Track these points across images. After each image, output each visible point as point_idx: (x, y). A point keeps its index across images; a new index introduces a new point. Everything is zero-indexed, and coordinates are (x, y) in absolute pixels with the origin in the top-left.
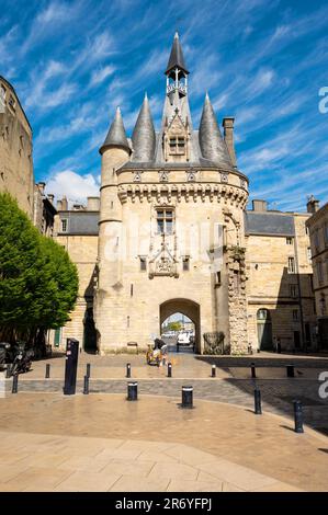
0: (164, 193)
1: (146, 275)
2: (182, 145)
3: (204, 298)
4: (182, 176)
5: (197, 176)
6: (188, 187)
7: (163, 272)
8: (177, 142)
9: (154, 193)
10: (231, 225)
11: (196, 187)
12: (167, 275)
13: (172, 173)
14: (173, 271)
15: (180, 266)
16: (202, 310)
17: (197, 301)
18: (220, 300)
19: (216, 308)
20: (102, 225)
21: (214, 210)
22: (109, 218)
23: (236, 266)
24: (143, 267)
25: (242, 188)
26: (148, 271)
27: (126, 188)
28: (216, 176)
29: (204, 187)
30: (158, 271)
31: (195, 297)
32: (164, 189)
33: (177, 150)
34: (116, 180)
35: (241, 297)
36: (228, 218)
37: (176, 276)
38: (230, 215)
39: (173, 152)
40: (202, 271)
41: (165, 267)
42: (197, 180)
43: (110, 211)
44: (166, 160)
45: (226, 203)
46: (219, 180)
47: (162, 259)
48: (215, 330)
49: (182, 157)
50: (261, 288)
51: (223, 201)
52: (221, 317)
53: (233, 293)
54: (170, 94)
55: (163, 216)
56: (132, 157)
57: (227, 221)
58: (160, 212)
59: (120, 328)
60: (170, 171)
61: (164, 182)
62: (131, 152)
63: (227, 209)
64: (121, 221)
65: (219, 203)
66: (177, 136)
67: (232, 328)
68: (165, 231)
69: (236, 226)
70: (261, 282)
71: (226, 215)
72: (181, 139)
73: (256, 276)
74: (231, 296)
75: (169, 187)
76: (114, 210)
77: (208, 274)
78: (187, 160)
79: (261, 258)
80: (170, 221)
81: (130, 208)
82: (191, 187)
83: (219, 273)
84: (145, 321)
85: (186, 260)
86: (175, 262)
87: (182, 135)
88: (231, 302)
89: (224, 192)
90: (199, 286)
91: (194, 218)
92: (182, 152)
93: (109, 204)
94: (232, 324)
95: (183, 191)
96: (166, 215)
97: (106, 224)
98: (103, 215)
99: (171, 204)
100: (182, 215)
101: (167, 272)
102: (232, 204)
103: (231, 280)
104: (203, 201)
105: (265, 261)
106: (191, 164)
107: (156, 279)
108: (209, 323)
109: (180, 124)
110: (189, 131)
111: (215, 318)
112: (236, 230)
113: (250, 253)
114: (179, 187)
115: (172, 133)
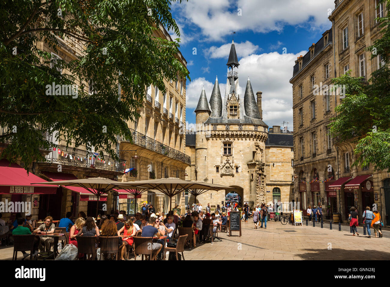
0: (228, 136)
1: (219, 175)
2: (236, 110)
3: (245, 185)
4: (236, 128)
5: (243, 127)
6: (239, 133)
7: (227, 173)
8: (233, 108)
9: (223, 135)
10: (259, 151)
11: (243, 133)
12: (229, 175)
13: (231, 126)
14: (231, 173)
15: (234, 171)
16: (244, 191)
17: (242, 187)
18: (253, 187)
19: (251, 190)
20: (198, 150)
21: (251, 144)
22: (201, 147)
23: (260, 172)
24: (218, 171)
25: (265, 132)
26: (220, 173)
28: (252, 128)
29: (246, 133)
30: (225, 173)
31: (241, 185)
32: (228, 133)
33: (233, 113)
35: (262, 186)
37: (233, 176)
38: (258, 146)
39: (232, 114)
40: (244, 173)
41: (228, 171)
42: (243, 130)
43: (201, 144)
44: (228, 118)
45: (257, 140)
46: (254, 130)
47: (226, 167)
48: (250, 200)
49: (236, 116)
50: (276, 176)
51: (255, 139)
52: (253, 194)
53: (258, 184)
54: (229, 78)
55: (226, 146)
56: (211, 115)
57: (257, 149)
58: (225, 145)
59: (208, 199)
60: (230, 125)
61: (227, 130)
62: (210, 112)
63: (257, 143)
64: (207, 149)
65: (253, 140)
66: (234, 105)
67: (257, 200)
68: (228, 154)
69: (261, 151)
70: (276, 173)
71: (257, 146)
72: (236, 107)
73: (273, 170)
74: (257, 186)
75: (230, 133)
76: (203, 143)
77: (248, 175)
78: (239, 118)
79: (276, 160)
80: (230, 149)
81: (211, 143)
82: (240, 133)
83: (252, 175)
84: (219, 196)
85: (237, 168)
86: (232, 169)
87: (236, 105)
88: (257, 188)
89: (256, 135)
90: (243, 180)
91: (241, 148)
92: (236, 113)
93: (201, 140)
94: (257, 198)
95: (237, 135)
96: (228, 146)
97: (200, 150)
98: (198, 145)
99: (230, 141)
100: (236, 146)
101: (228, 173)
102: (260, 141)
103: (257, 179)
104: (246, 140)
105: (279, 161)
106: (240, 120)
107: (223, 177)
108: (247, 197)
109: (235, 99)
110: (239, 103)
111: (250, 195)
112: (261, 153)
113: (270, 157)
114: (235, 133)
115: (231, 103)
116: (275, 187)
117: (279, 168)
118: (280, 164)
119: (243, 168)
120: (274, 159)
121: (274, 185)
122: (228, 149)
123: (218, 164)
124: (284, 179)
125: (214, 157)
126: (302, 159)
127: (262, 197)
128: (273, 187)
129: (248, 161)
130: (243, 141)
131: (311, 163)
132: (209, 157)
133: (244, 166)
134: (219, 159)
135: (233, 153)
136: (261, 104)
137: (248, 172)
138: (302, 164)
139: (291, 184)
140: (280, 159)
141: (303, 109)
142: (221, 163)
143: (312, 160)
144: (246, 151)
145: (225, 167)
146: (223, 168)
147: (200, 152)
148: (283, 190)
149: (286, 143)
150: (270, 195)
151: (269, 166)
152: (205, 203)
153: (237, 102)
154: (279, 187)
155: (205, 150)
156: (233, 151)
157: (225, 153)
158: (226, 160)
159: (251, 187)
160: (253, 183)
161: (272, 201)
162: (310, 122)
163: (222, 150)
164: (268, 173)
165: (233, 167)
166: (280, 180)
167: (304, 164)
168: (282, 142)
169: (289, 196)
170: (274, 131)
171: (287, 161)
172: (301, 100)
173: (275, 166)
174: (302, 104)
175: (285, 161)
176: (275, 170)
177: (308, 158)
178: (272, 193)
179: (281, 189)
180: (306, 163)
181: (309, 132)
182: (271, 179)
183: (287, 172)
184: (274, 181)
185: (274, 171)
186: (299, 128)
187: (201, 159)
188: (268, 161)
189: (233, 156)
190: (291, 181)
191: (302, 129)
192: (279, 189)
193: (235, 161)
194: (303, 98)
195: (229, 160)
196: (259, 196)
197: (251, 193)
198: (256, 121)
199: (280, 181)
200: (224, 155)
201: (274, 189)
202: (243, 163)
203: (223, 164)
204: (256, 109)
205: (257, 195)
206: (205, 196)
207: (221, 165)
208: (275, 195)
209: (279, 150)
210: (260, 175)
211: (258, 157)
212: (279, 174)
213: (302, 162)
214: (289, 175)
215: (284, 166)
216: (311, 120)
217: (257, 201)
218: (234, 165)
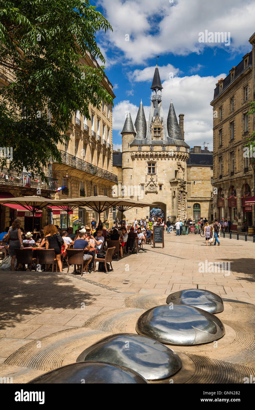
0: (152, 156)
2: (159, 132)
3: (167, 201)
4: (160, 148)
5: (166, 148)
6: (162, 153)
7: (151, 191)
8: (157, 130)
9: (147, 155)
10: (181, 170)
11: (166, 153)
12: (153, 192)
14: (155, 190)
15: (158, 188)
16: (167, 207)
17: (165, 203)
18: (175, 203)
19: (173, 206)
20: (124, 170)
21: (173, 163)
22: (127, 167)
23: (182, 189)
24: (143, 189)
25: (187, 152)
26: (145, 190)
27: (135, 153)
28: (174, 148)
29: (169, 153)
30: (149, 190)
32: (152, 154)
33: (157, 134)
34: (130, 149)
35: (183, 202)
36: (179, 167)
37: (156, 193)
39: (155, 135)
40: (167, 191)
41: (152, 189)
42: (166, 150)
43: (127, 163)
44: (152, 139)
45: (179, 160)
46: (176, 150)
47: (151, 185)
48: (172, 215)
49: (160, 137)
50: (196, 193)
51: (177, 159)
52: (175, 210)
53: (180, 200)
54: (153, 101)
55: (151, 166)
56: (136, 136)
57: (179, 168)
58: (149, 164)
59: (133, 214)
60: (154, 146)
61: (151, 151)
62: (135, 134)
63: (180, 163)
64: (132, 168)
65: (176, 160)
66: (157, 127)
67: (179, 214)
68: (152, 172)
69: (183, 170)
70: (196, 190)
71: (179, 165)
72: (159, 129)
73: (194, 187)
74: (179, 202)
75: (154, 153)
76: (129, 163)
77: (170, 192)
78: (162, 139)
79: (197, 178)
80: (154, 168)
81: (137, 163)
82: (164, 153)
83: (174, 192)
84: (144, 211)
85: (161, 186)
86: (156, 186)
87: (159, 127)
88: (179, 204)
89: (178, 155)
90: (166, 197)
91: (164, 167)
92: (159, 135)
93: (127, 160)
94: (179, 213)
95: (160, 155)
96: (152, 166)
97: (126, 169)
98: (124, 165)
99: (154, 161)
100: (159, 166)
101: (153, 191)
102: (182, 160)
103: (179, 195)
104: (169, 160)
105: (199, 179)
106: (164, 142)
107: (148, 194)
108: (170, 212)
109: (159, 121)
110: (162, 125)
111: (172, 210)
112: (183, 172)
113: (191, 175)
114: (158, 153)
115: (155, 126)
116: (196, 202)
117: (200, 185)
118: (200, 182)
119: (167, 186)
120: (195, 177)
121: (195, 201)
122: (152, 168)
123: (143, 182)
124: (204, 195)
125: (139, 176)
126: (221, 177)
127: (183, 212)
128: (194, 203)
129: (171, 179)
130: (166, 161)
131: (229, 181)
132: (135, 176)
133: (167, 184)
134: (144, 178)
135: (157, 172)
136: (183, 126)
137: (171, 189)
138: (221, 182)
139: (210, 200)
140: (200, 177)
141: (223, 130)
142: (146, 181)
143: (230, 178)
144: (169, 170)
145: (149, 185)
146: (147, 186)
147: (127, 171)
148: (203, 206)
149: (206, 162)
150: (191, 210)
151: (190, 183)
152: (131, 217)
153: (161, 124)
154: (199, 203)
155: (131, 169)
156: (157, 170)
157: (149, 172)
158: (151, 179)
159: (173, 203)
160: (175, 200)
161: (193, 216)
162: (229, 142)
163: (147, 170)
164: (189, 190)
165: (157, 185)
166: (200, 196)
167: (222, 181)
168: (202, 161)
169: (208, 211)
170: (195, 151)
171: (207, 179)
172: (221, 122)
173: (195, 183)
174: (221, 126)
175: (205, 179)
176: (196, 187)
177: (226, 176)
178: (193, 209)
179: (201, 205)
180: (224, 181)
181: (227, 152)
182: (192, 196)
183: (206, 189)
184: (195, 198)
185: (194, 189)
186: (219, 148)
187: (127, 177)
188: (190, 179)
189: (157, 174)
190: (210, 198)
191: (221, 149)
192: (199, 205)
193: (158, 179)
194: (223, 120)
195: (153, 179)
196: (181, 211)
197: (173, 208)
198: (178, 142)
199: (200, 198)
200: (148, 174)
201: (194, 205)
202: (166, 181)
203: (148, 183)
204: (178, 130)
205: (179, 211)
206: (131, 211)
207: (146, 183)
208: (195, 210)
209: (199, 169)
210: (182, 192)
211: (181, 175)
212: (200, 191)
213: (221, 180)
214: (208, 191)
215: (204, 183)
216: (230, 140)
217: (179, 216)
218: (157, 183)
